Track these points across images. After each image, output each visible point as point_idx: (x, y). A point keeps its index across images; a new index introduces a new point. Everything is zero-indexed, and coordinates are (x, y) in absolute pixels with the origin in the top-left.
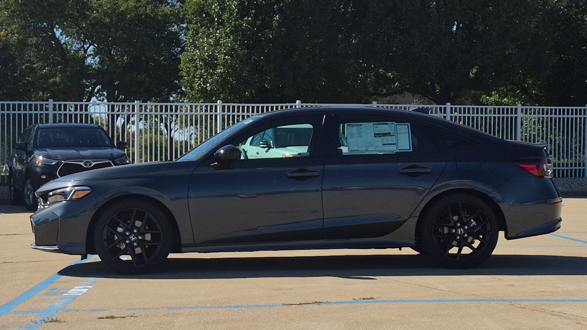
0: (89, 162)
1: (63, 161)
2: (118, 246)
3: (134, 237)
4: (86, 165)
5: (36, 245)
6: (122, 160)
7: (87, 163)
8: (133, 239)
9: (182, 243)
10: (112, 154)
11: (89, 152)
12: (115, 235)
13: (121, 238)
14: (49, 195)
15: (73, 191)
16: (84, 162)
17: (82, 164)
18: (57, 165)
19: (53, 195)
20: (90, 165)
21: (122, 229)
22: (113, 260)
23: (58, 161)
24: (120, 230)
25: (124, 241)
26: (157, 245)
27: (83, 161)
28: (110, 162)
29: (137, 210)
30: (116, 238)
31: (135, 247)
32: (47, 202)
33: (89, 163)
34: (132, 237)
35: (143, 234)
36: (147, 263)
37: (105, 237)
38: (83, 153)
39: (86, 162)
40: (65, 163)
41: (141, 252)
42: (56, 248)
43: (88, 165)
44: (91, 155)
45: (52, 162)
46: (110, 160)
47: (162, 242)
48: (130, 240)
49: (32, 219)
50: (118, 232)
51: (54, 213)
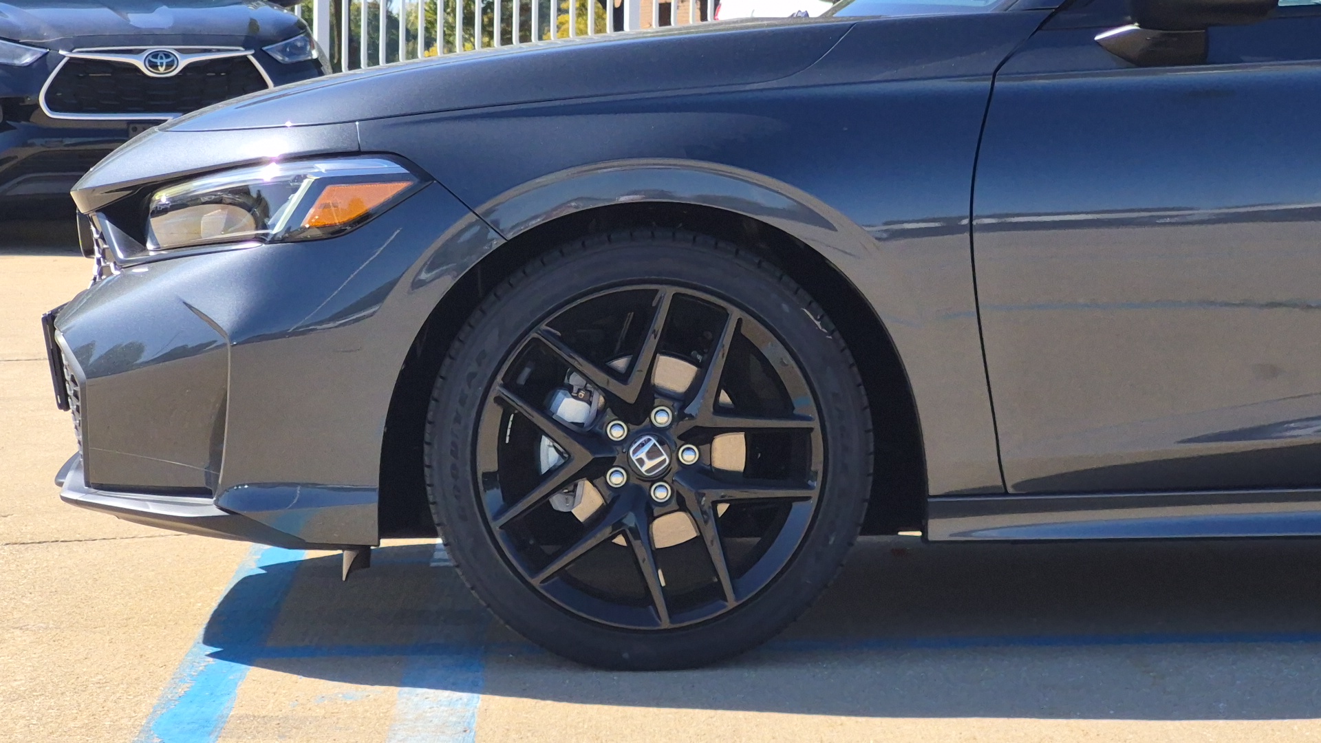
0: (167, 55)
1: (61, 52)
2: (559, 503)
3: (652, 454)
4: (154, 66)
5: (88, 484)
6: (293, 46)
7: (158, 61)
8: (649, 464)
9: (932, 492)
10: (253, 23)
11: (161, 18)
12: (545, 441)
13: (583, 457)
14: (153, 206)
15: (305, 186)
16: (146, 54)
17: (139, 62)
18: (42, 66)
19: (178, 205)
20: (169, 65)
21: (584, 405)
22: (536, 582)
23: (44, 51)
24: (571, 409)
25: (595, 472)
26: (787, 503)
27: (144, 50)
28: (249, 54)
29: (676, 296)
30: (548, 455)
31: (656, 511)
32: (144, 243)
33: (165, 61)
34: (642, 454)
35: (702, 437)
36: (731, 603)
37: (488, 461)
38: (138, 19)
39: (155, 55)
40: (71, 59)
41: (693, 534)
42: (207, 508)
43: (162, 69)
44: (172, 28)
45: (19, 56)
46: (247, 48)
47: (817, 484)
48: (630, 468)
49: (61, 340)
50: (559, 424)
51: (190, 307)
